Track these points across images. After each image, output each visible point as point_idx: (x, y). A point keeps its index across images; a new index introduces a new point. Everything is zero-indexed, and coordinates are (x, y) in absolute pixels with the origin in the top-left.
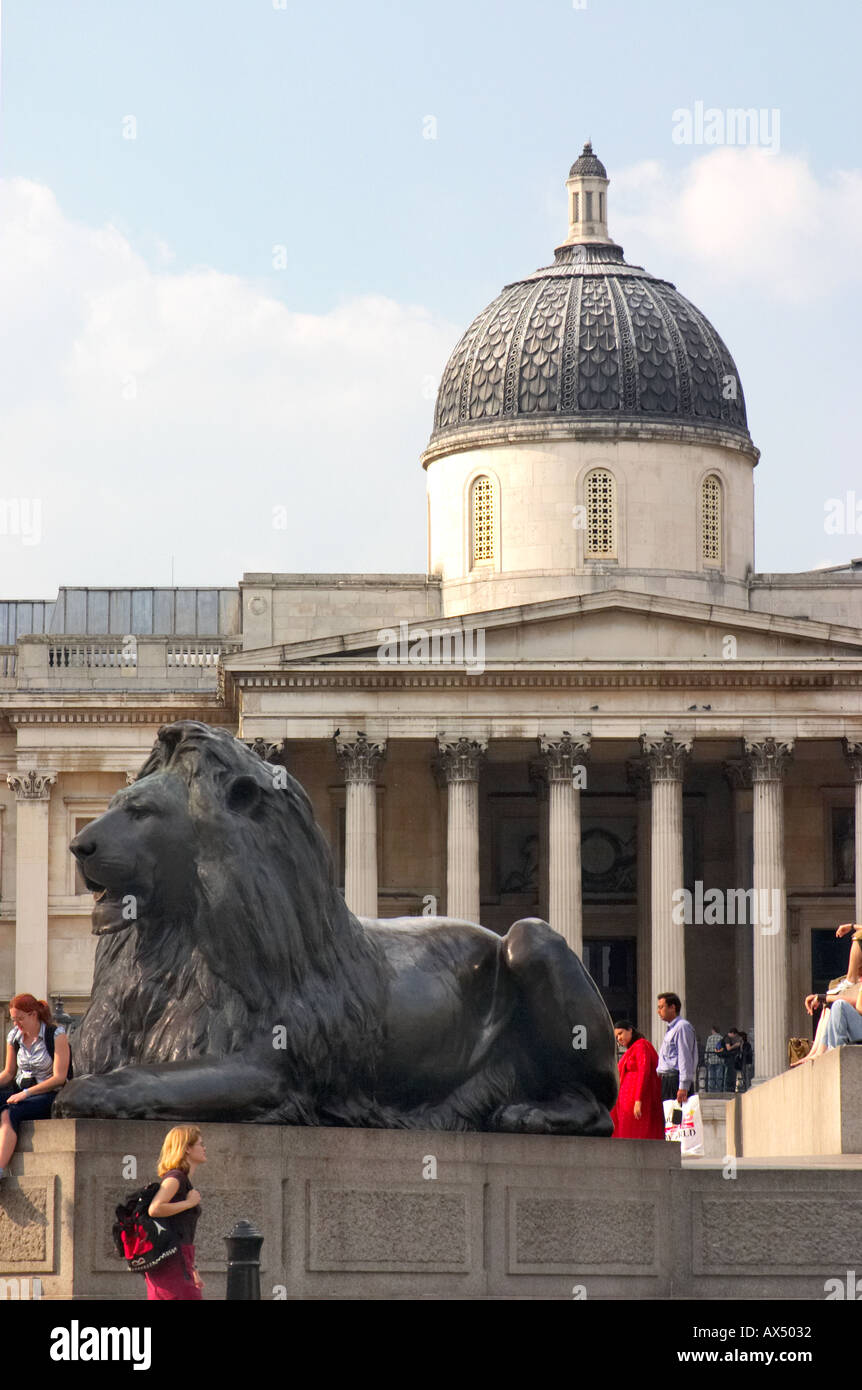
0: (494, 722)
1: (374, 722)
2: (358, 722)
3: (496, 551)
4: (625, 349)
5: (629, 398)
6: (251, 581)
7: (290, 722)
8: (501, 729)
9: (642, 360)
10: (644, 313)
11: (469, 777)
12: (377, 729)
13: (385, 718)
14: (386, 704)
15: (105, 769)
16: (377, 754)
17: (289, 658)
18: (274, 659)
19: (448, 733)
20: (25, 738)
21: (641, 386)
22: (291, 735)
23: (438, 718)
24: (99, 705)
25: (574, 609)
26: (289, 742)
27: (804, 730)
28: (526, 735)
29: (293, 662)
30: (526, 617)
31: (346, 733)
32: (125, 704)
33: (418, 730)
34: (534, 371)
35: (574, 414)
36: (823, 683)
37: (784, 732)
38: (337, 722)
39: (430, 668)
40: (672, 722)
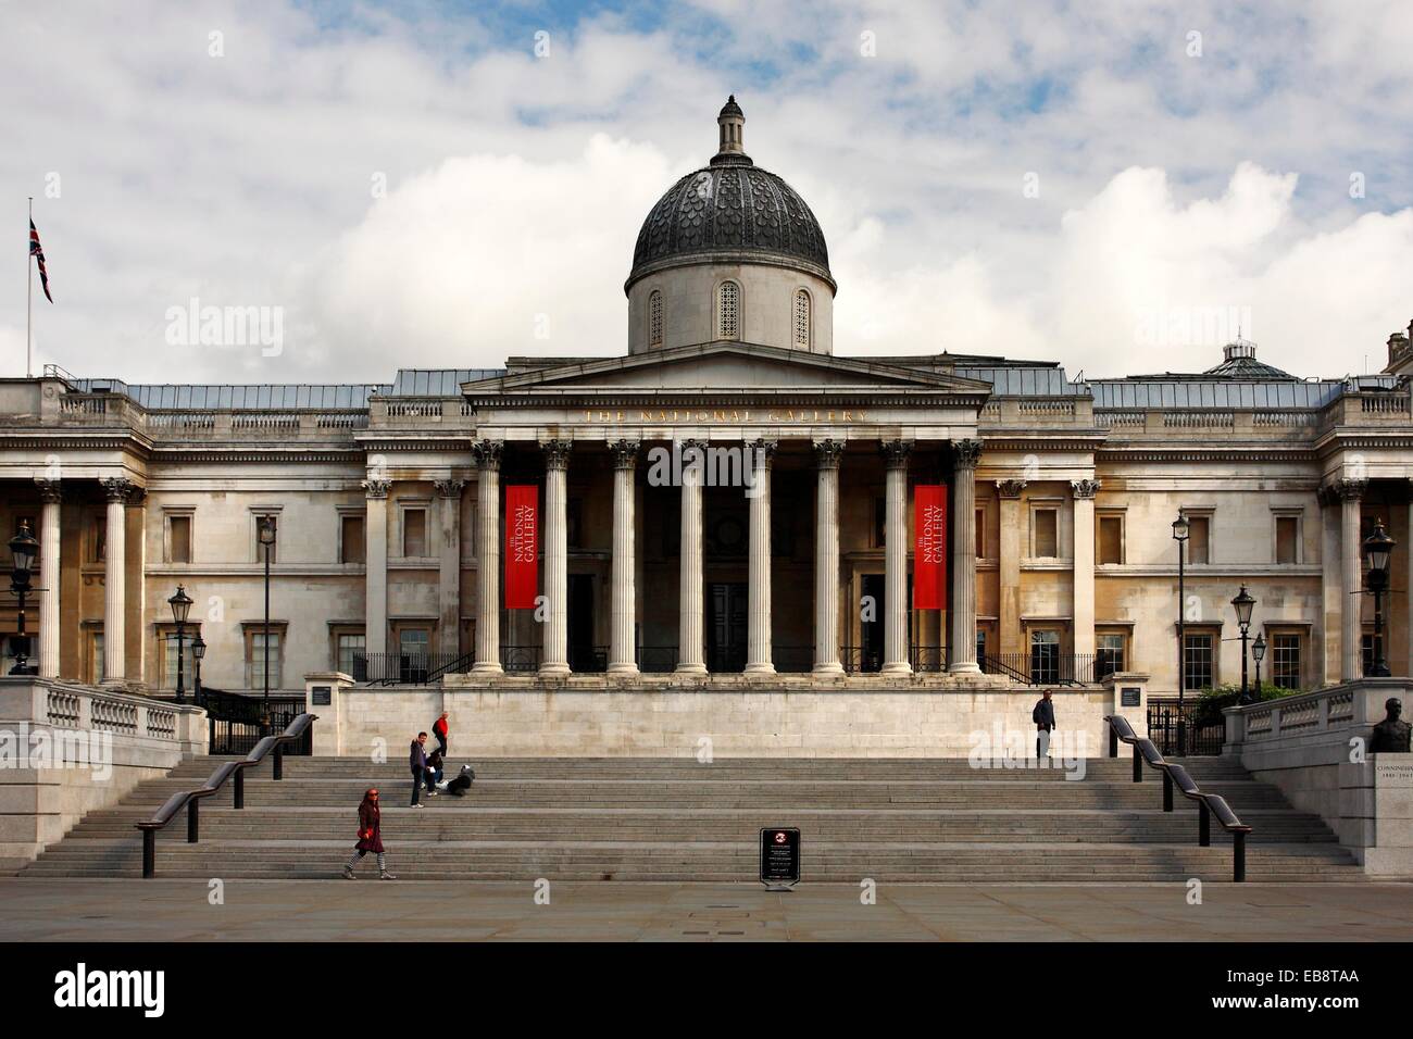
0: (644, 429)
1: (564, 430)
2: (553, 430)
3: (663, 338)
4: (748, 208)
5: (749, 238)
7: (508, 429)
8: (649, 435)
9: (757, 214)
10: (760, 187)
11: (629, 467)
12: (565, 434)
13: (572, 428)
14: (574, 418)
15: (421, 479)
16: (566, 450)
17: (506, 385)
18: (497, 387)
19: (613, 437)
20: (373, 460)
21: (756, 231)
22: (508, 439)
23: (606, 427)
24: (417, 438)
25: (698, 353)
26: (506, 442)
27: (852, 435)
28: (665, 438)
29: (509, 389)
30: (665, 359)
31: (544, 437)
32: (431, 438)
33: (594, 435)
34: (688, 222)
35: (712, 247)
36: (866, 403)
37: (839, 435)
38: (539, 430)
39: (599, 392)
40: (764, 429)
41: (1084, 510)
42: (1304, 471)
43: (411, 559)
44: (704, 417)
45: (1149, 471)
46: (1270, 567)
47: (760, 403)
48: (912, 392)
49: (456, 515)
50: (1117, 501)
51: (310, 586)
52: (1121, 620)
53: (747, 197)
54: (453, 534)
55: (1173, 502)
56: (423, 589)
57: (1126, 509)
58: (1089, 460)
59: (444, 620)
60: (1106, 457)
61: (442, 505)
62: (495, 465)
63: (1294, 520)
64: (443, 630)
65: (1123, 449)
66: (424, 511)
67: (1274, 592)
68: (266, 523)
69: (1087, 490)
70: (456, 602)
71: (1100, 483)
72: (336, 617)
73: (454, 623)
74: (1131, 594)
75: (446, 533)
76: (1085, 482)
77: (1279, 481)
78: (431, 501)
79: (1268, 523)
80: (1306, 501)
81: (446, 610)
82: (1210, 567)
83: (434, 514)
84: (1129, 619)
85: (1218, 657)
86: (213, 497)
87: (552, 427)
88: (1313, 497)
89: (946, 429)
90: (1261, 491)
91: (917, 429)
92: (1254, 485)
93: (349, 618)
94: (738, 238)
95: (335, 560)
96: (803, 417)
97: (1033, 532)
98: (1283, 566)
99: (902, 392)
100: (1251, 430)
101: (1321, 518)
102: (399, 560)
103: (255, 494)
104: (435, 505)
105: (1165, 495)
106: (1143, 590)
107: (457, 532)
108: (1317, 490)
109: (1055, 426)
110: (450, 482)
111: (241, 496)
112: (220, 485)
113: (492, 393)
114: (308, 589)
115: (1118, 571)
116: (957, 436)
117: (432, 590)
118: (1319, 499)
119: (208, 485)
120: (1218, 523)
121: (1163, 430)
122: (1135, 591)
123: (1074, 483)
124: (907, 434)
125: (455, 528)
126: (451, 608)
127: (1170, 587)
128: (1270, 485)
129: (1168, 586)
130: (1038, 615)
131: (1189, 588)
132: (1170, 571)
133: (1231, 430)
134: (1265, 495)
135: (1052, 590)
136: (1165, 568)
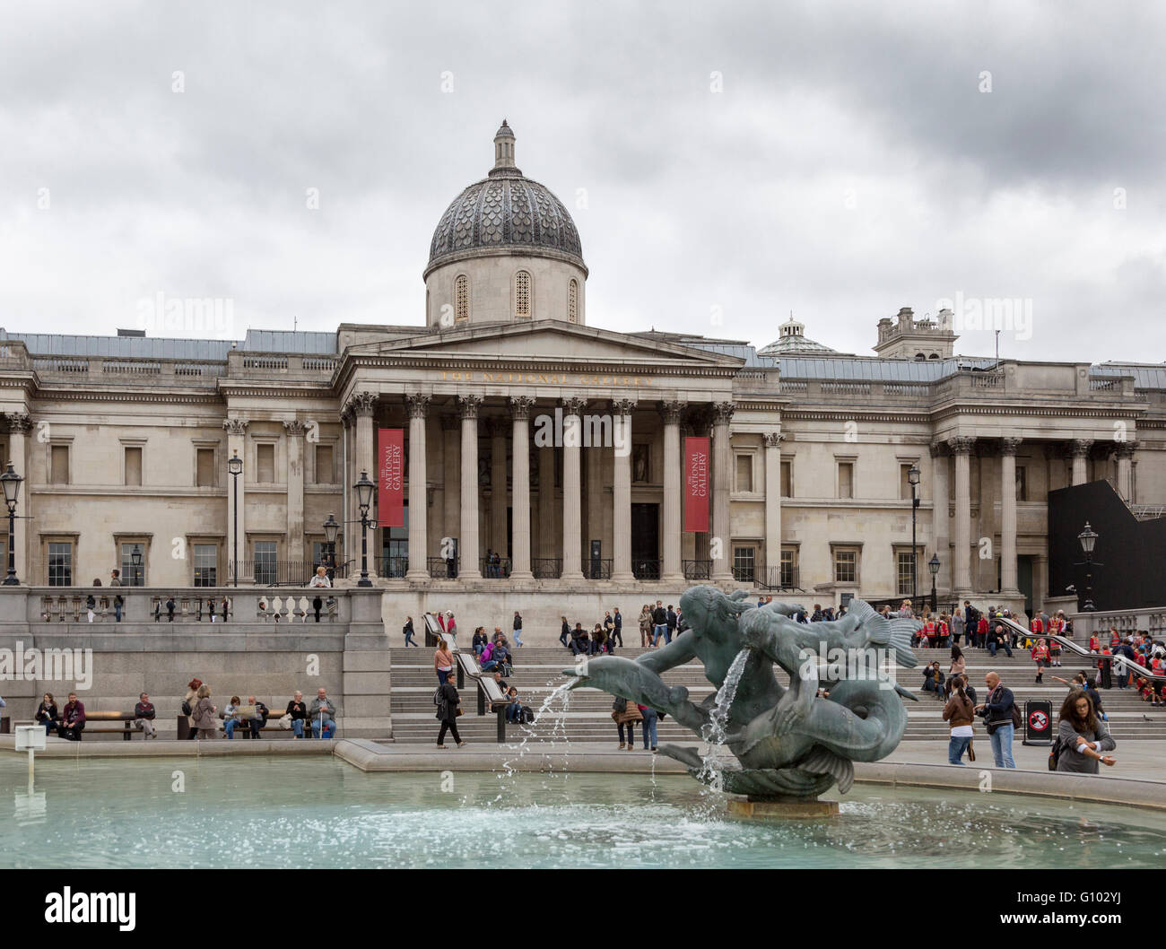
0: (487, 387)
1: (425, 385)
2: (418, 385)
3: (469, 313)
4: (535, 213)
5: (537, 237)
6: (344, 327)
7: (382, 384)
8: (490, 391)
11: (474, 416)
12: (427, 389)
13: (433, 384)
14: (433, 376)
15: (272, 419)
16: (427, 402)
17: (383, 349)
18: (375, 350)
19: (464, 392)
20: (232, 403)
21: (543, 231)
22: (382, 392)
23: (458, 384)
24: (270, 386)
25: (530, 329)
26: (381, 395)
27: (642, 396)
28: (502, 395)
29: (385, 352)
30: (505, 333)
31: (411, 391)
32: (282, 387)
33: (448, 390)
34: (489, 223)
35: (510, 243)
36: (651, 371)
37: (633, 396)
38: (407, 385)
39: (455, 357)
40: (577, 390)
41: (774, 455)
42: (921, 429)
43: (263, 484)
44: (531, 378)
45: (811, 426)
46: (896, 502)
47: (575, 368)
48: (687, 364)
49: (300, 449)
50: (789, 448)
51: (171, 505)
52: (794, 539)
53: (533, 205)
54: (299, 463)
55: (828, 451)
56: (273, 508)
57: (794, 455)
58: (776, 417)
59: (292, 535)
60: (786, 416)
61: (287, 441)
62: (371, 413)
63: (913, 466)
64: (291, 541)
65: (794, 410)
66: (273, 445)
67: (899, 521)
68: (133, 452)
69: (776, 441)
70: (301, 519)
71: (784, 435)
72: (193, 531)
73: (300, 536)
74: (798, 520)
75: (293, 464)
76: (775, 435)
77: (903, 437)
78: (279, 437)
79: (895, 468)
80: (922, 452)
81: (293, 526)
82: (854, 501)
83: (281, 448)
84: (798, 538)
85: (860, 568)
86: (88, 429)
87: (416, 383)
88: (926, 449)
89: (710, 393)
90: (890, 444)
91: (689, 393)
92: (885, 439)
93: (203, 531)
94: (529, 235)
95: (192, 483)
96: (606, 380)
97: (736, 472)
98: (905, 501)
99: (680, 364)
100: (882, 397)
101: (932, 465)
102: (254, 486)
103: (124, 429)
104: (282, 441)
105: (822, 445)
106: (806, 518)
107: (302, 463)
108: (929, 445)
109: (753, 391)
110: (296, 423)
111: (112, 430)
112: (94, 420)
113: (371, 355)
114: (169, 507)
115: (789, 503)
116: (719, 399)
117: (280, 510)
118: (931, 450)
119: (84, 420)
120: (859, 468)
121: (819, 396)
122: (801, 518)
123: (766, 435)
124: (683, 397)
125: (300, 459)
126: (297, 525)
127: (826, 516)
128: (897, 439)
129: (824, 515)
130: (739, 535)
131: (839, 517)
132: (827, 503)
133: (868, 397)
134: (893, 447)
135: (750, 517)
136: (822, 501)
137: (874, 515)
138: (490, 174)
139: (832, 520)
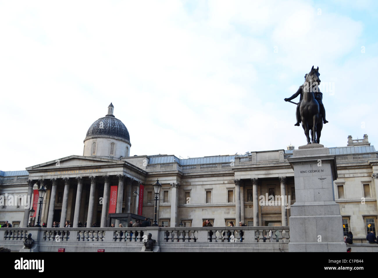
0: (58, 176)
5: (100, 132)
7: (34, 177)
11: (55, 185)
12: (44, 178)
13: (45, 176)
14: (46, 174)
19: (52, 178)
22: (34, 179)
23: (51, 176)
25: (68, 158)
27: (97, 175)
28: (62, 178)
29: (34, 168)
31: (40, 178)
33: (49, 178)
36: (100, 167)
37: (94, 175)
39: (50, 168)
40: (79, 175)
41: (174, 190)
44: (69, 172)
45: (197, 180)
46: (226, 204)
47: (80, 168)
48: (109, 164)
50: (187, 188)
52: (189, 218)
55: (203, 187)
57: (191, 190)
58: (175, 178)
63: (232, 191)
67: (227, 210)
69: (174, 185)
71: (184, 183)
74: (192, 212)
76: (174, 183)
77: (228, 181)
79: (226, 192)
80: (233, 185)
82: (211, 204)
84: (191, 218)
87: (42, 176)
89: (116, 172)
90: (224, 184)
91: (111, 173)
92: (222, 182)
96: (88, 171)
97: (163, 196)
98: (229, 203)
99: (107, 164)
105: (200, 186)
106: (195, 210)
109: (168, 170)
115: (189, 205)
116: (119, 174)
120: (213, 192)
121: (200, 169)
122: (193, 211)
123: (171, 184)
124: (109, 174)
127: (201, 210)
128: (226, 182)
129: (201, 209)
130: (163, 217)
131: (206, 210)
132: (201, 205)
133: (216, 168)
134: (225, 185)
135: (167, 211)
136: (200, 204)
137: (218, 209)
138: (106, 116)
139: (203, 211)
